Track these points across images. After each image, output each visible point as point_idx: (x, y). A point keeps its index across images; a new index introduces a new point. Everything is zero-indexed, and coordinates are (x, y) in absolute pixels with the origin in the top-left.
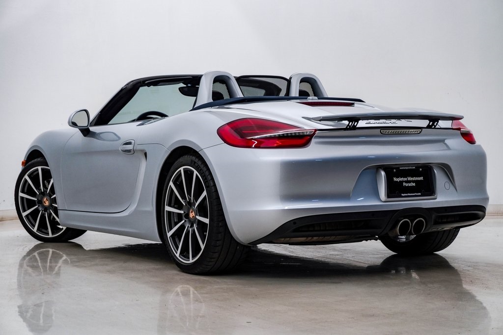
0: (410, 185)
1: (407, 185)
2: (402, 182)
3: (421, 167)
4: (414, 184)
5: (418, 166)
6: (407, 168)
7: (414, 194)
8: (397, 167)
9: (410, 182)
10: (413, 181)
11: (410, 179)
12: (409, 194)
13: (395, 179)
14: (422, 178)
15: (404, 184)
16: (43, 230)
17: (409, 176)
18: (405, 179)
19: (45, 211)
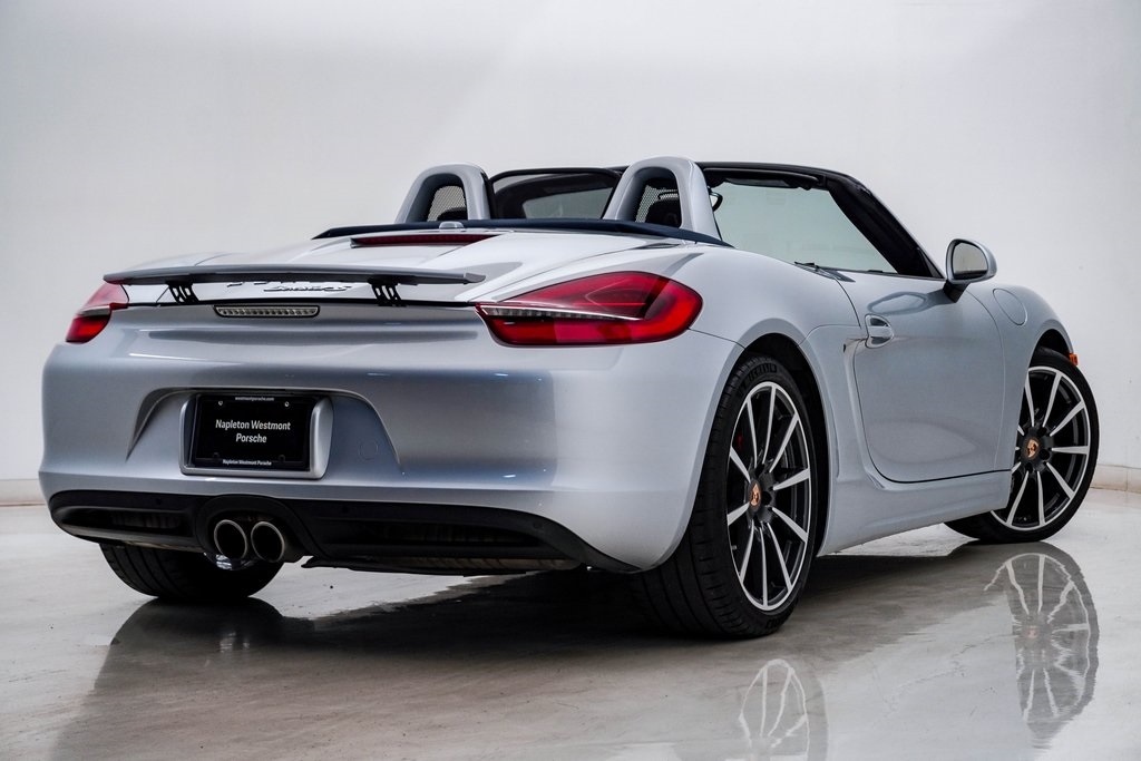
0: (252, 439)
1: (245, 439)
2: (233, 432)
3: (287, 399)
4: (264, 439)
5: (281, 397)
6: (253, 399)
7: (254, 463)
8: (227, 395)
9: (254, 432)
10: (263, 432)
11: (256, 425)
12: (241, 462)
13: (219, 424)
14: (287, 426)
15: (239, 436)
17: (256, 419)
18: (245, 425)
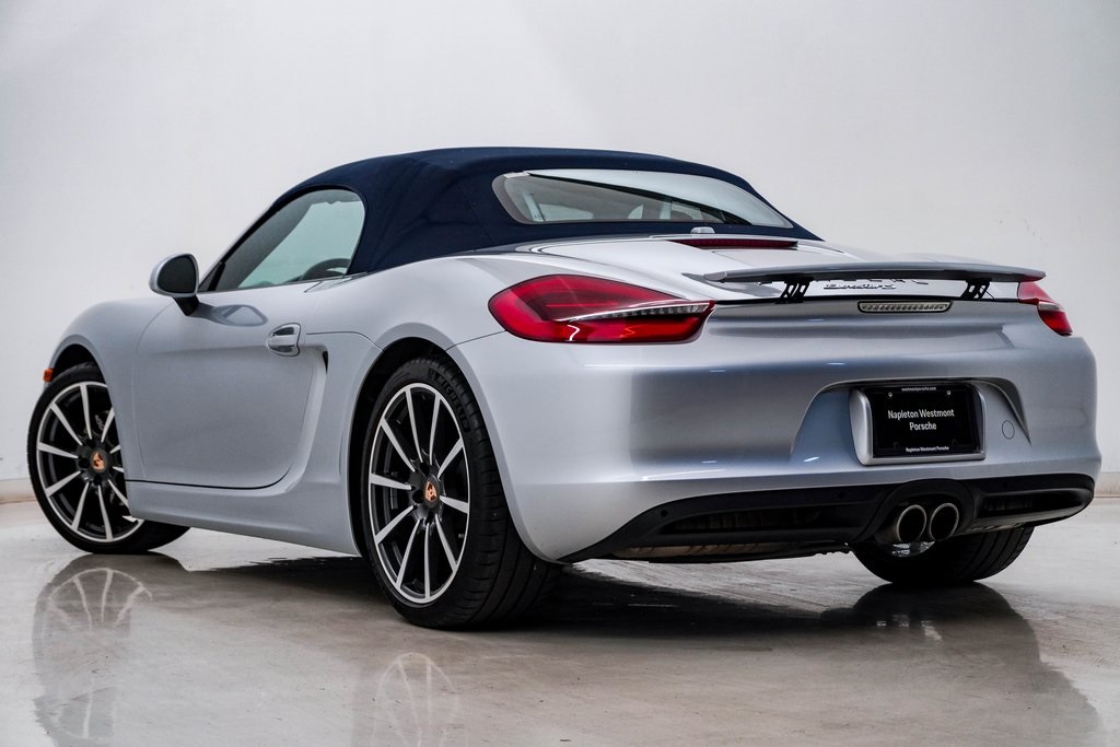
0: (924, 427)
1: (917, 427)
2: (906, 421)
3: (949, 388)
4: (934, 425)
5: (943, 385)
7: (934, 449)
8: (896, 387)
9: (924, 420)
10: (932, 420)
11: (924, 413)
12: (922, 449)
13: (891, 415)
14: (951, 413)
15: (912, 425)
16: (93, 527)
17: (923, 408)
18: (914, 415)
19: (96, 484)
